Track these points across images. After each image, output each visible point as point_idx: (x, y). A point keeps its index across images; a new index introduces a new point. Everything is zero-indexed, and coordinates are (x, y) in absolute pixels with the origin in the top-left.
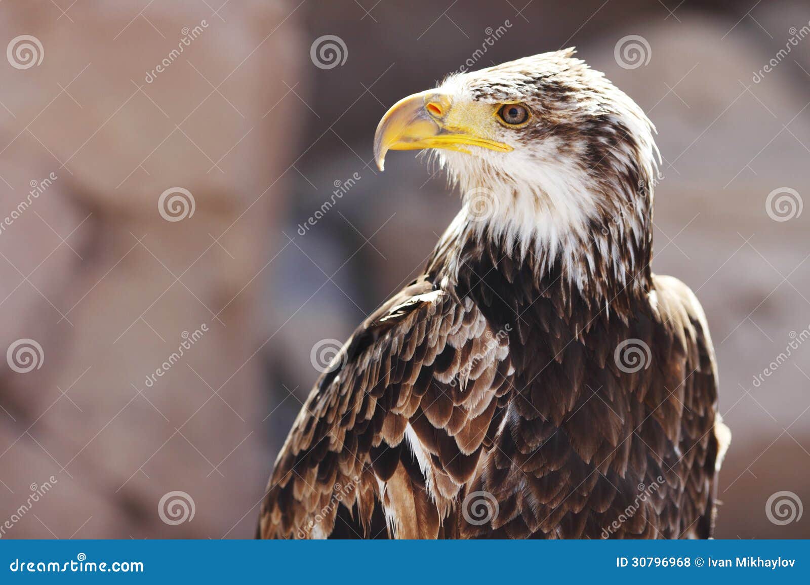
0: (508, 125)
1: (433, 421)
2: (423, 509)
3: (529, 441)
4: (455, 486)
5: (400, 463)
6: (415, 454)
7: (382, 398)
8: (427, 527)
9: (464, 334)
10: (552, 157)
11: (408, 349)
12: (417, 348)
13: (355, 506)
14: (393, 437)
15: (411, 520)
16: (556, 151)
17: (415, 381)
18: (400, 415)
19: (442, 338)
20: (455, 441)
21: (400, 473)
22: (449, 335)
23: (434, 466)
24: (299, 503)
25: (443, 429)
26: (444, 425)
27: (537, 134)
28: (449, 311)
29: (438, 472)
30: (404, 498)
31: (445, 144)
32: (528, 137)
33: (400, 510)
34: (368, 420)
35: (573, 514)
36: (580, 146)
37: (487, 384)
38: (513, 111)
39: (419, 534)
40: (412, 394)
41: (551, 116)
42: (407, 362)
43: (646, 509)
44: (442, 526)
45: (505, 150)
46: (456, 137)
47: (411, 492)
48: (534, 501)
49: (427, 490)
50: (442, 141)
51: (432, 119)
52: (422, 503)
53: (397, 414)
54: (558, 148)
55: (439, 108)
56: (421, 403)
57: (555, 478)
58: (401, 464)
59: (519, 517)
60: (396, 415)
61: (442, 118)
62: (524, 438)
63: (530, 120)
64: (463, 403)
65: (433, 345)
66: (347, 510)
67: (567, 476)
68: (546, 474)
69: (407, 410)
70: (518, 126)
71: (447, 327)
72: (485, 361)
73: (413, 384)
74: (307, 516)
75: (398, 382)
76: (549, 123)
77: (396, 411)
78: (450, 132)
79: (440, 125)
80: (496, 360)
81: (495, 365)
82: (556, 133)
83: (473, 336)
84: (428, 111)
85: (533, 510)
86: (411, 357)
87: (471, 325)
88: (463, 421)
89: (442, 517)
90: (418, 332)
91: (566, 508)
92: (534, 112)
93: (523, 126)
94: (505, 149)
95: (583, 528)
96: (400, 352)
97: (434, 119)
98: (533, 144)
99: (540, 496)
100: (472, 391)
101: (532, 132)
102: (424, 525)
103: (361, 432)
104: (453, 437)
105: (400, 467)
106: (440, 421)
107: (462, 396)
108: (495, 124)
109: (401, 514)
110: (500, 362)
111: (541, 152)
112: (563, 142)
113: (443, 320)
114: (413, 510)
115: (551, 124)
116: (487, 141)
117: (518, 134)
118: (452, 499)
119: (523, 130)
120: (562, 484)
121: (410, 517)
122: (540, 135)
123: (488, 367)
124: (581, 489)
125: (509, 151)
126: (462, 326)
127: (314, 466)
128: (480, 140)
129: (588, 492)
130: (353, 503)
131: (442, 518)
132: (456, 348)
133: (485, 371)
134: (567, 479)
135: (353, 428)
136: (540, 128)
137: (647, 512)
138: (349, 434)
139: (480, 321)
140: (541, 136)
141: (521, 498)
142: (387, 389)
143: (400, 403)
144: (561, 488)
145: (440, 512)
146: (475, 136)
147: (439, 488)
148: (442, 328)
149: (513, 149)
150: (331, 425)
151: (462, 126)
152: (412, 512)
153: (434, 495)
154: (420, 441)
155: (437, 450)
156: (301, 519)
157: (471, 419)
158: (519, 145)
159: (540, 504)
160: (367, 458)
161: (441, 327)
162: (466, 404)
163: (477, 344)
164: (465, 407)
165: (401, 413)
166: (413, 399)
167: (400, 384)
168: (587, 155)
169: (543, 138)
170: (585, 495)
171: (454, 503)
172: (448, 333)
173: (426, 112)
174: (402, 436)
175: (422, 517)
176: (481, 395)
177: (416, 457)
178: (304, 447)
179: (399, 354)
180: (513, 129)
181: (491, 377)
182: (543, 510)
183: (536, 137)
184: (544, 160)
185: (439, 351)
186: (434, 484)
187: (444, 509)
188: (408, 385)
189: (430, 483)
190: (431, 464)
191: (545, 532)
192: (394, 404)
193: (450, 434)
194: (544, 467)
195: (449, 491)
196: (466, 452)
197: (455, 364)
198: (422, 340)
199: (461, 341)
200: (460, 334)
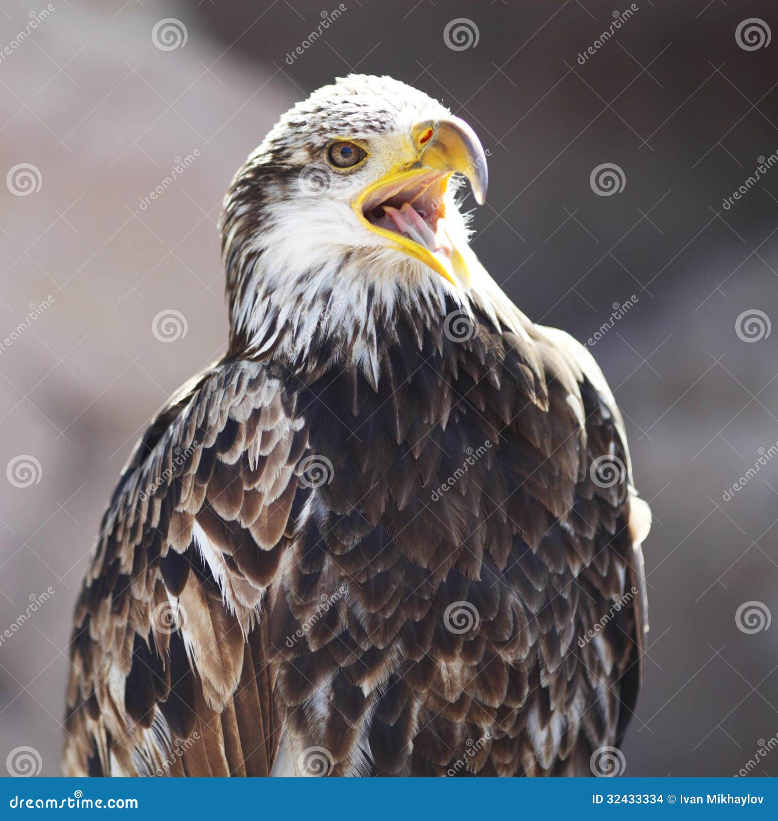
1: (222, 513)
2: (222, 626)
3: (342, 538)
4: (257, 591)
5: (191, 573)
6: (205, 560)
7: (166, 498)
8: (229, 647)
9: (249, 404)
11: (188, 433)
12: (197, 431)
13: (151, 636)
14: (180, 540)
15: (209, 641)
17: (197, 468)
18: (184, 512)
19: (223, 413)
20: (250, 535)
21: (192, 585)
22: (231, 407)
23: (228, 569)
24: (96, 643)
25: (235, 522)
26: (236, 516)
28: (231, 382)
29: (233, 575)
30: (200, 615)
33: (196, 631)
34: (154, 528)
35: (415, 622)
37: (282, 459)
39: (221, 656)
40: (195, 484)
43: (512, 609)
44: (247, 642)
47: (206, 607)
48: (361, 611)
49: (223, 600)
52: (220, 619)
53: (182, 511)
56: (207, 494)
57: (385, 579)
58: (193, 573)
59: (345, 635)
60: (180, 513)
62: (335, 535)
64: (256, 485)
65: (214, 423)
66: (144, 641)
67: (401, 577)
68: (372, 576)
69: (191, 504)
71: (229, 398)
72: (277, 431)
73: (195, 472)
74: (104, 656)
75: (180, 475)
77: (180, 509)
80: (291, 430)
81: (290, 435)
83: (260, 405)
85: (361, 622)
86: (191, 444)
87: (257, 392)
88: (257, 508)
89: (245, 631)
90: (197, 413)
91: (404, 616)
95: (431, 639)
96: (181, 439)
99: (368, 604)
100: (265, 469)
102: (226, 645)
103: (149, 545)
104: (247, 530)
105: (192, 577)
106: (231, 512)
107: (254, 476)
109: (197, 635)
110: (296, 433)
113: (225, 393)
114: (211, 628)
118: (254, 607)
120: (394, 587)
121: (208, 638)
123: (282, 439)
124: (420, 591)
126: (245, 396)
127: (107, 596)
129: (431, 595)
130: (148, 631)
131: (246, 633)
132: (240, 421)
133: (278, 444)
134: (400, 580)
135: (142, 542)
137: (514, 614)
138: (138, 550)
139: (269, 387)
141: (345, 610)
142: (169, 487)
143: (183, 498)
144: (394, 592)
145: (243, 626)
147: (236, 595)
148: (224, 401)
150: (121, 543)
152: (210, 631)
153: (232, 606)
154: (210, 540)
155: (230, 548)
156: (99, 660)
157: (268, 505)
159: (370, 614)
160: (158, 575)
161: (222, 401)
162: (259, 486)
163: (266, 413)
164: (259, 490)
165: (185, 509)
166: (197, 489)
167: (181, 477)
170: (427, 598)
171: (257, 612)
172: (229, 406)
174: (190, 538)
175: (222, 636)
176: (276, 474)
177: (207, 562)
178: (96, 575)
179: (180, 441)
181: (287, 450)
182: (373, 620)
185: (221, 428)
186: (231, 593)
187: (247, 620)
188: (190, 474)
189: (226, 592)
190: (225, 568)
191: (381, 647)
192: (178, 502)
193: (244, 526)
194: (367, 568)
195: (250, 598)
196: (266, 546)
197: (240, 439)
198: (202, 420)
199: (245, 412)
200: (243, 404)
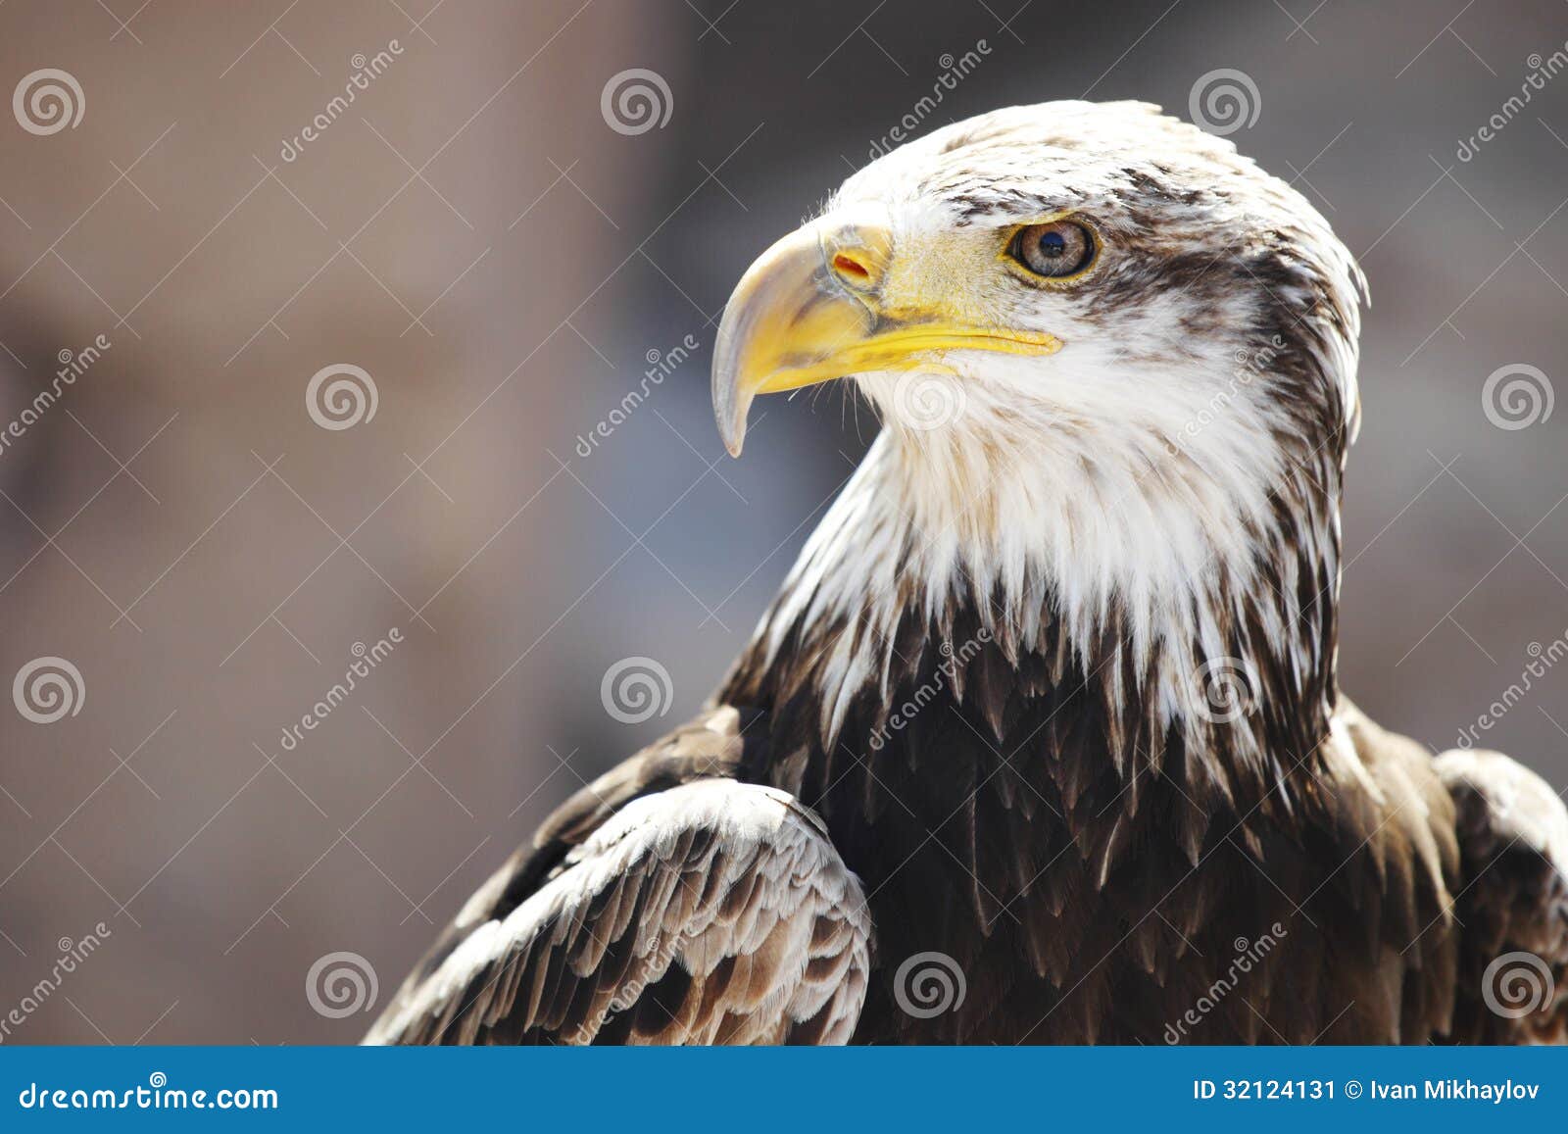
0: (1043, 281)
9: (719, 941)
10: (1172, 349)
11: (591, 941)
12: (610, 946)
16: (1181, 332)
19: (667, 938)
22: (683, 933)
27: (1125, 292)
31: (888, 356)
32: (1104, 305)
36: (1239, 308)
38: (1050, 240)
41: (1155, 241)
42: (582, 979)
45: (1044, 348)
46: (915, 333)
50: (881, 349)
51: (851, 294)
54: (1184, 322)
55: (861, 261)
61: (876, 289)
63: (1102, 258)
65: (643, 954)
70: (1072, 281)
71: (683, 908)
72: (755, 1020)
75: (554, 1029)
76: (1150, 259)
78: (900, 323)
79: (873, 307)
80: (786, 1017)
81: (780, 1031)
82: (1177, 282)
83: (736, 951)
84: (838, 275)
86: (592, 972)
90: (619, 899)
92: (1111, 235)
93: (1085, 277)
94: (1043, 345)
96: (572, 942)
97: (856, 294)
98: (1120, 321)
101: (1112, 291)
108: (1006, 283)
111: (1144, 338)
112: (1197, 305)
113: (679, 884)
115: (1158, 261)
116: (993, 332)
117: (1078, 303)
119: (1088, 288)
122: (1133, 294)
123: (760, 1037)
125: (1055, 350)
126: (715, 921)
128: (980, 332)
132: (694, 975)
136: (1129, 276)
140: (1136, 296)
142: (525, 1038)
146: (965, 324)
148: (672, 910)
149: (1064, 343)
151: (925, 301)
158: (1086, 329)
161: (669, 904)
163: (743, 973)
168: (1261, 332)
169: (1140, 301)
172: (681, 928)
173: (833, 278)
179: (570, 947)
180: (1060, 291)
183: (1123, 301)
184: (1156, 358)
197: (684, 1020)
198: (625, 927)
199: (708, 958)
200: (708, 936)
